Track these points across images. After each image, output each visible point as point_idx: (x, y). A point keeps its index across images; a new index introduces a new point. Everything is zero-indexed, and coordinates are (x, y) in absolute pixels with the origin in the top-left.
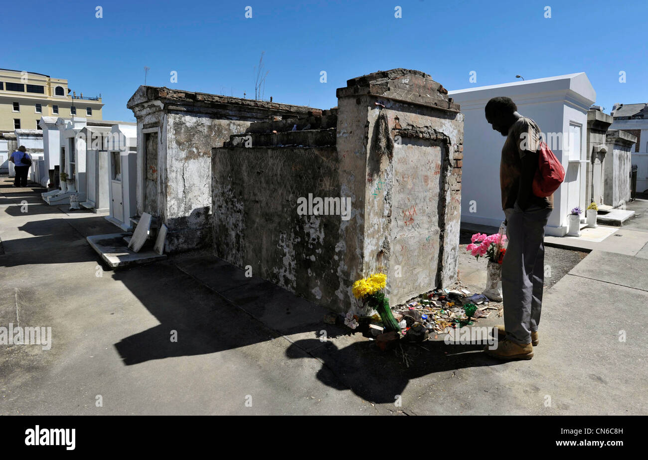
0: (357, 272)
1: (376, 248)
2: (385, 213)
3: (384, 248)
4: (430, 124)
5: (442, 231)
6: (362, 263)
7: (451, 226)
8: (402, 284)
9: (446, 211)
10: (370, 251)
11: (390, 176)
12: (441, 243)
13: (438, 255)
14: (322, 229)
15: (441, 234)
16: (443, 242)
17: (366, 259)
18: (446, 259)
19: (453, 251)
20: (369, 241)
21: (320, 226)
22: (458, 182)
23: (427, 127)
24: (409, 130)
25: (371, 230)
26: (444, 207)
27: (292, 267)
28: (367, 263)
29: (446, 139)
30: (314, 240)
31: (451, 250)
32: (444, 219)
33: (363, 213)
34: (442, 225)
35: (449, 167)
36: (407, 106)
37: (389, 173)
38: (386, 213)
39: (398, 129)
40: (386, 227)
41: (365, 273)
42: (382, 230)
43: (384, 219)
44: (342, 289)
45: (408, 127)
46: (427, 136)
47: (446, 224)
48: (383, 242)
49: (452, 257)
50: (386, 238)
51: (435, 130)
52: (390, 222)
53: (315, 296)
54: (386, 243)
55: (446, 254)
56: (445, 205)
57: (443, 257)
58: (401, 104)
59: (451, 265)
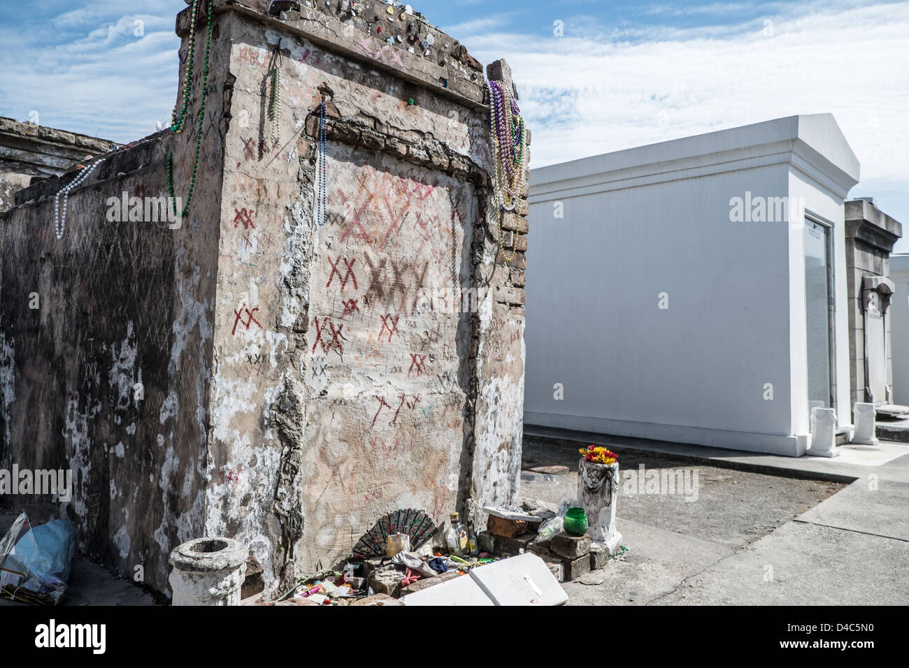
0: (196, 470)
1: (252, 407)
2: (284, 319)
3: (281, 411)
4: (430, 129)
5: (470, 397)
6: (205, 444)
7: (497, 389)
8: (346, 521)
9: (481, 349)
10: (232, 412)
11: (303, 227)
12: (469, 429)
13: (458, 457)
14: (140, 370)
15: (467, 403)
16: (473, 425)
17: (220, 433)
18: (483, 468)
19: (504, 451)
20: (230, 386)
21: (136, 363)
22: (516, 286)
23: (419, 132)
24: (363, 126)
25: (237, 357)
26: (475, 337)
27: (84, 480)
28: (220, 443)
29: (479, 176)
30: (124, 401)
31: (500, 450)
32: (475, 367)
33: (212, 308)
34: (470, 381)
35: (487, 244)
36: (357, 67)
37: (297, 217)
38: (289, 319)
39: (332, 118)
40: (288, 358)
41: (212, 472)
42: (274, 363)
43: (282, 336)
44: (166, 524)
45: (360, 119)
46: (422, 154)
47: (481, 382)
48: (276, 394)
49: (503, 466)
50: (288, 386)
51: (444, 146)
52: (301, 345)
53: (119, 551)
54: (287, 400)
55: (482, 456)
56: (479, 333)
57: (474, 463)
58: (341, 60)
59: (498, 489)
